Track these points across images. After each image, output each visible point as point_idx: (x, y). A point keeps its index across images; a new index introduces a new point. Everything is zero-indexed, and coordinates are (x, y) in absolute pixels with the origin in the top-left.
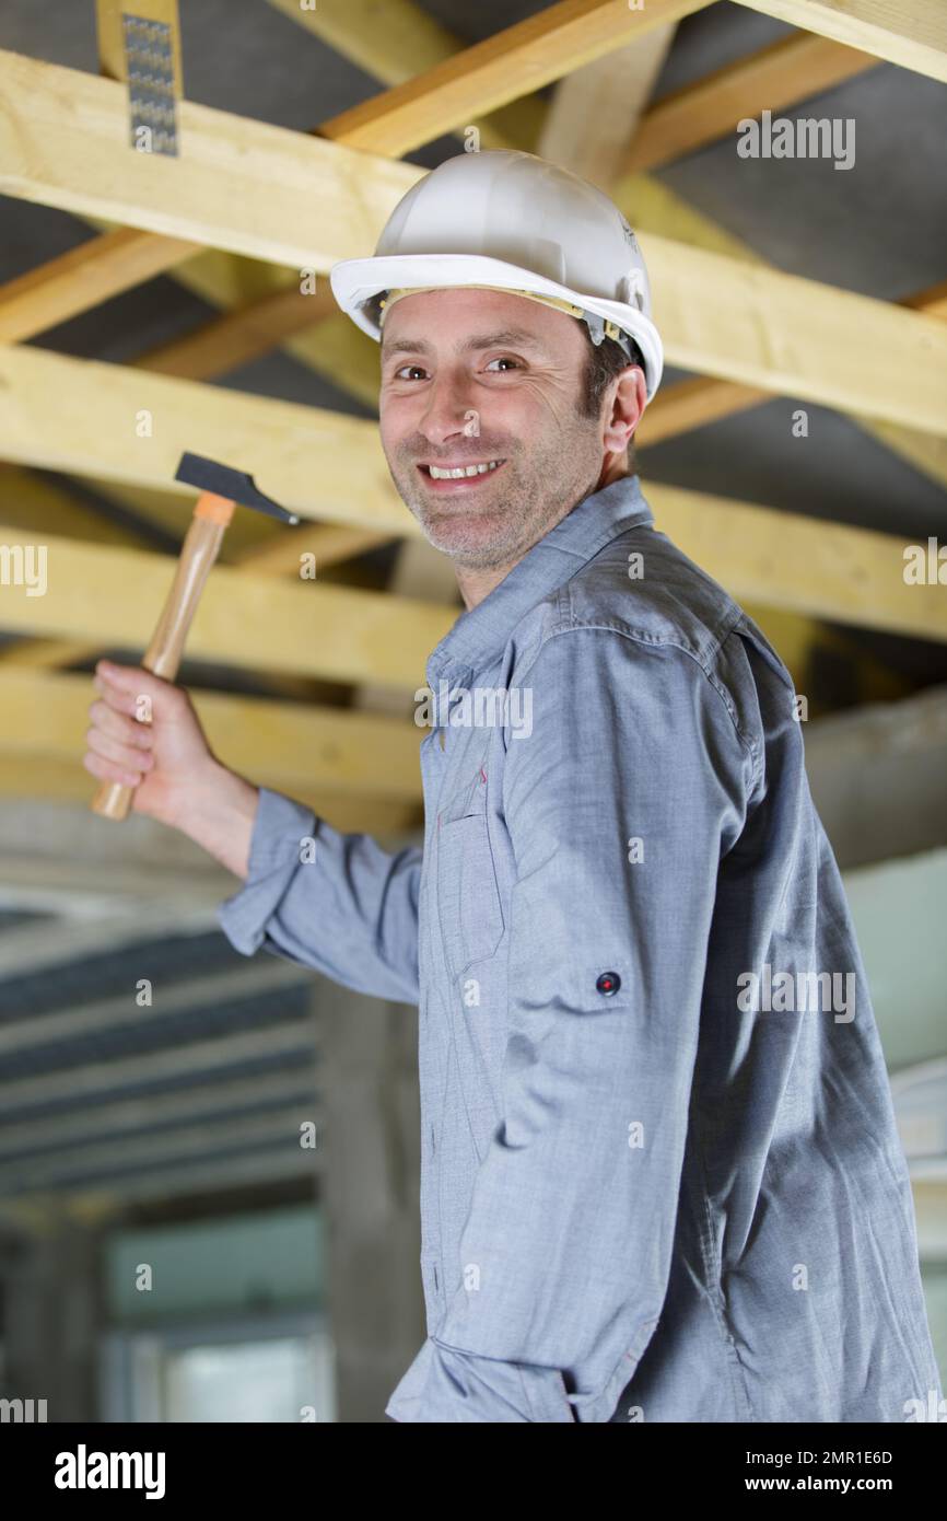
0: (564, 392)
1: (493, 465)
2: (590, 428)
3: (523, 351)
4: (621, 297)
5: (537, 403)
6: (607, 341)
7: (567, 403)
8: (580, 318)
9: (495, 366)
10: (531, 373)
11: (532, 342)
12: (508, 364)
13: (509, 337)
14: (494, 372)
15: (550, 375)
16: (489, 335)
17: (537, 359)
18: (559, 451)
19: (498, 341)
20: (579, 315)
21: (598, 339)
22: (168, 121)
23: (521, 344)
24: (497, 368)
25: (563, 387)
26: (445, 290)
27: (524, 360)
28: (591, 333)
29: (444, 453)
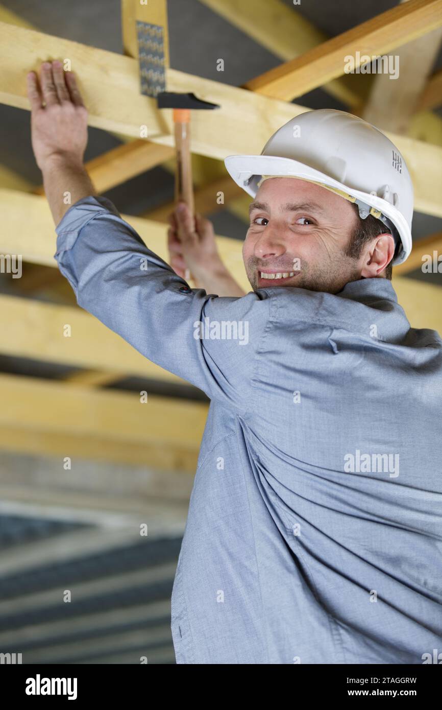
0: (336, 240)
1: (292, 274)
2: (351, 262)
3: (315, 215)
4: (381, 195)
5: (318, 243)
6: (370, 217)
7: (337, 246)
8: (353, 202)
9: (302, 221)
10: (319, 227)
11: (321, 211)
12: (309, 222)
13: (308, 206)
14: (302, 225)
15: (329, 230)
16: (297, 204)
17: (323, 221)
18: (329, 271)
19: (301, 208)
20: (353, 201)
21: (364, 216)
22: (161, 80)
23: (314, 211)
24: (303, 223)
25: (336, 238)
26: (281, 178)
27: (316, 220)
28: (360, 212)
29: (265, 264)
